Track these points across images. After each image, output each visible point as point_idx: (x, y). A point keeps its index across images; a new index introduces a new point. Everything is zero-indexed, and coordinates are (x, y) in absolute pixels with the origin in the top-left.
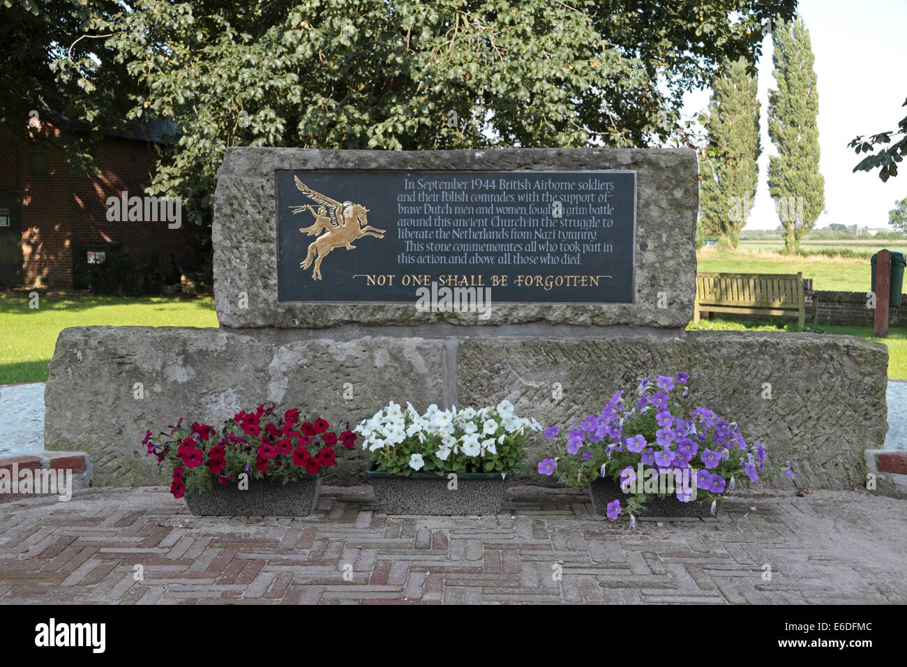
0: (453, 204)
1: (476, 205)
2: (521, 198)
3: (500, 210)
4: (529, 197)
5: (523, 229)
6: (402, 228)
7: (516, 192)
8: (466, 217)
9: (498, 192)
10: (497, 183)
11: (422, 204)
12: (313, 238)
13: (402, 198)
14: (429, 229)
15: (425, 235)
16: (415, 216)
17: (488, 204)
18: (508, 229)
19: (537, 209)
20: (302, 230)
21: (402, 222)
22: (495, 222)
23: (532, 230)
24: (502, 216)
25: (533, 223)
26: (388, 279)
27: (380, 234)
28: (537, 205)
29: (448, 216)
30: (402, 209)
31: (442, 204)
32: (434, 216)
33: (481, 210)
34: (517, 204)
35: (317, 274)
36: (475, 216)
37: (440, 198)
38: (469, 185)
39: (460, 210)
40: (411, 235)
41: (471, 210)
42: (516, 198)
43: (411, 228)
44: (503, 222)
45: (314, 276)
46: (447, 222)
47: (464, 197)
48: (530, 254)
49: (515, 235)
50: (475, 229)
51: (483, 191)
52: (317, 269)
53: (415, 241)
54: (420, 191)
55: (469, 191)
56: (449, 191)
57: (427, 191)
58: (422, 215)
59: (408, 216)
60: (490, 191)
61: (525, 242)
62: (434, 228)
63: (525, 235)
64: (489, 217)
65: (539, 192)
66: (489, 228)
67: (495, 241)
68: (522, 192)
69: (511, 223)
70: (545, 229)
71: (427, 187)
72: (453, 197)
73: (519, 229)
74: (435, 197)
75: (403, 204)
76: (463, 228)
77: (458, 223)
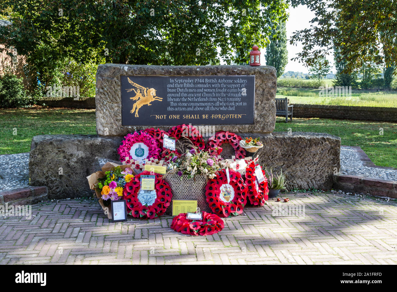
0: (188, 88)
1: (197, 88)
2: (213, 86)
3: (205, 90)
4: (216, 86)
5: (214, 97)
6: (169, 97)
7: (211, 84)
8: (193, 93)
9: (205, 83)
10: (205, 80)
11: (176, 88)
12: (135, 101)
13: (169, 86)
14: (179, 97)
15: (178, 100)
16: (174, 93)
17: (201, 88)
18: (209, 97)
19: (219, 90)
20: (131, 98)
21: (169, 95)
22: (204, 95)
23: (217, 97)
24: (206, 93)
25: (218, 95)
26: (164, 117)
27: (160, 99)
28: (219, 88)
29: (186, 93)
30: (169, 90)
31: (184, 88)
32: (181, 93)
33: (198, 90)
34: (212, 88)
35: (137, 115)
36: (196, 93)
37: (183, 86)
38: (194, 81)
39: (191, 90)
40: (172, 100)
41: (195, 90)
42: (212, 86)
43: (172, 97)
44: (207, 95)
45: (136, 116)
46: (186, 95)
47: (192, 85)
48: (216, 107)
49: (211, 99)
50: (196, 97)
51: (199, 83)
52: (137, 113)
53: (174, 102)
54: (176, 83)
55: (194, 83)
56: (187, 83)
57: (178, 84)
58: (176, 93)
59: (171, 93)
60: (202, 83)
61: (214, 102)
62: (181, 97)
63: (214, 99)
64: (202, 93)
65: (220, 84)
66: (202, 97)
67: (204, 102)
68: (214, 84)
69: (210, 95)
70: (222, 97)
71: (178, 82)
72: (188, 85)
73: (213, 97)
74: (182, 86)
75: (170, 88)
76: (192, 97)
77: (190, 95)
